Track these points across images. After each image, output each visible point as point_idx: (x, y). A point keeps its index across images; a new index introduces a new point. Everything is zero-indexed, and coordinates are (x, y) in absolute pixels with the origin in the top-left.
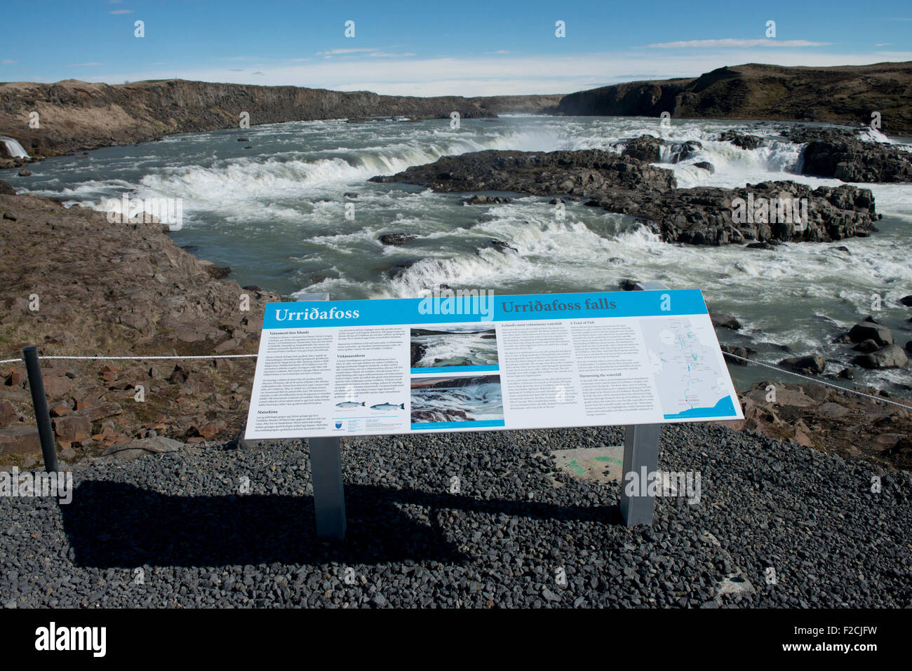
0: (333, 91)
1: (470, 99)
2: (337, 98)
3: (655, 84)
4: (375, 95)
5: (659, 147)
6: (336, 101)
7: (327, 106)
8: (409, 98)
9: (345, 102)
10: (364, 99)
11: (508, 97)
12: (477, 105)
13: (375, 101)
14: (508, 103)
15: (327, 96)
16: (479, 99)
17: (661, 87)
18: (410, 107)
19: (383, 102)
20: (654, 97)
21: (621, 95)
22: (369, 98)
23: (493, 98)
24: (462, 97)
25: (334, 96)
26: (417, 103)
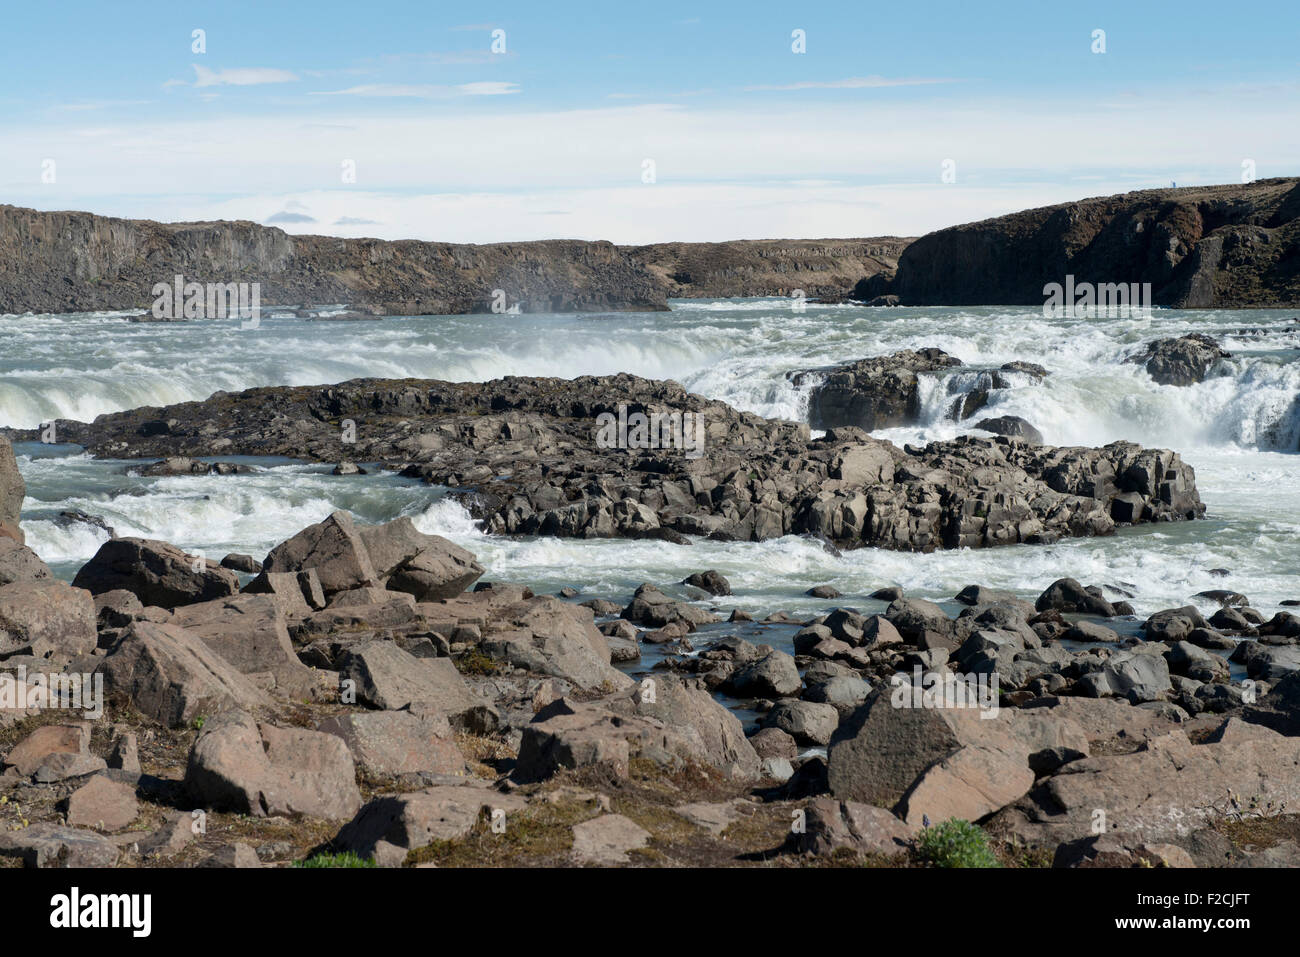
0: (114, 221)
1: (638, 251)
2: (131, 242)
3: (1181, 200)
4: (273, 235)
5: (916, 379)
6: (126, 250)
7: (91, 267)
8: (405, 247)
9: (159, 257)
10: (234, 247)
11: (779, 244)
12: (662, 272)
13: (272, 255)
14: (775, 263)
15: (94, 236)
16: (672, 250)
17: (1203, 208)
18: (404, 277)
19: (303, 260)
20: (1174, 242)
21: (1084, 236)
22: (251, 245)
23: (722, 247)
24: (607, 245)
25: (120, 236)
26: (435, 266)
